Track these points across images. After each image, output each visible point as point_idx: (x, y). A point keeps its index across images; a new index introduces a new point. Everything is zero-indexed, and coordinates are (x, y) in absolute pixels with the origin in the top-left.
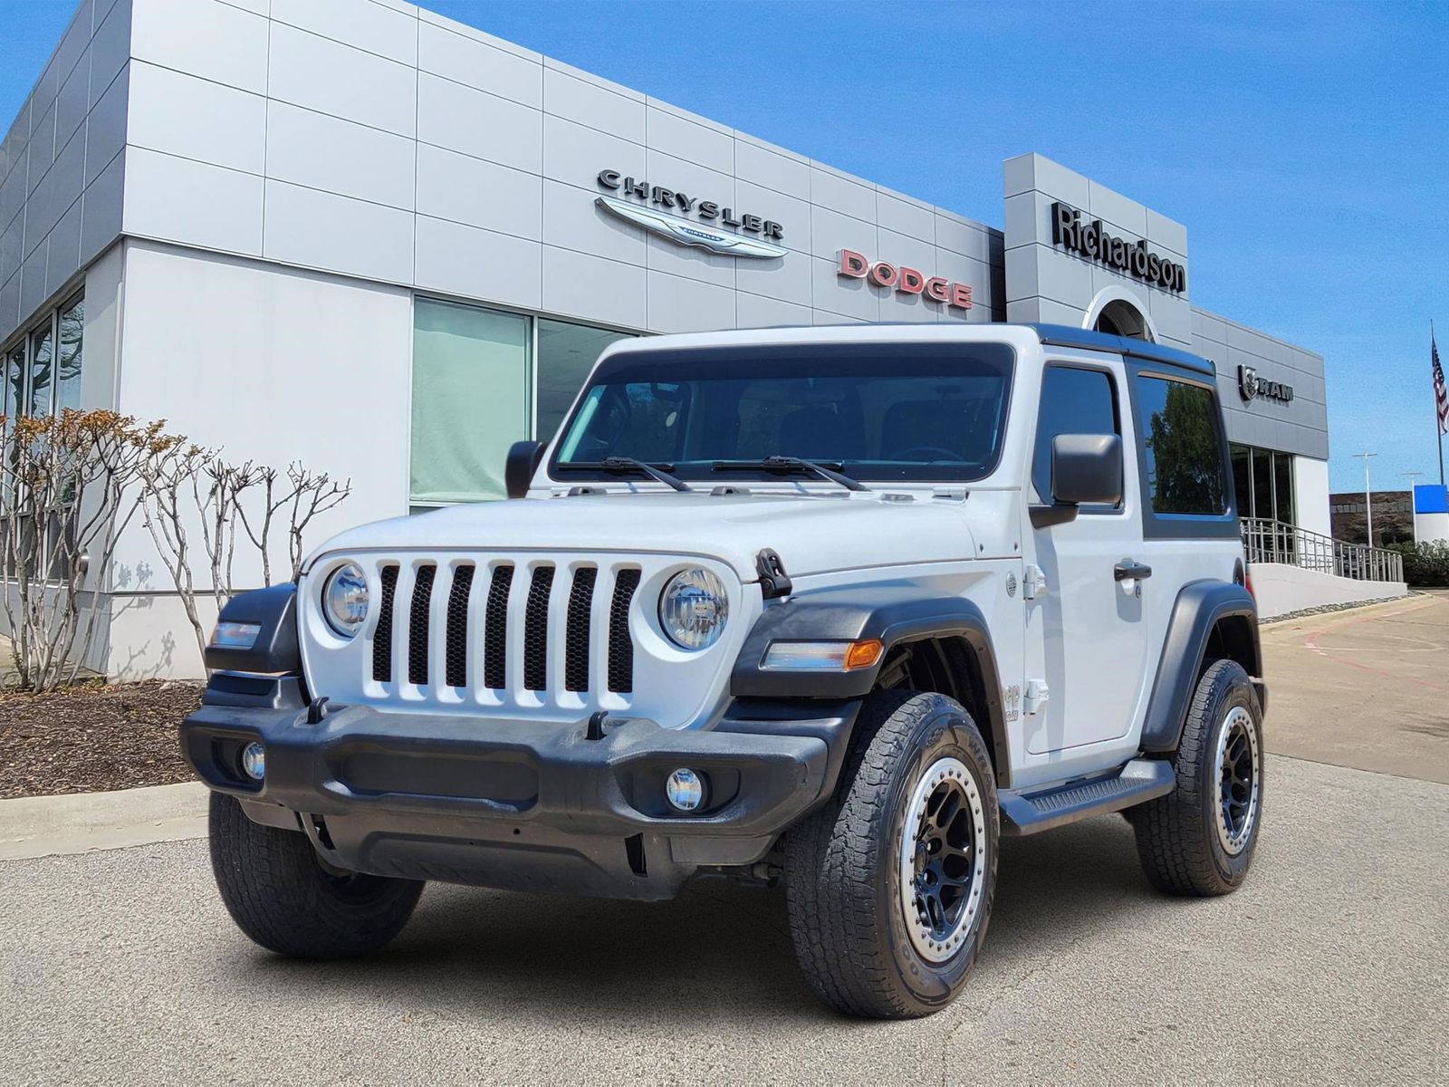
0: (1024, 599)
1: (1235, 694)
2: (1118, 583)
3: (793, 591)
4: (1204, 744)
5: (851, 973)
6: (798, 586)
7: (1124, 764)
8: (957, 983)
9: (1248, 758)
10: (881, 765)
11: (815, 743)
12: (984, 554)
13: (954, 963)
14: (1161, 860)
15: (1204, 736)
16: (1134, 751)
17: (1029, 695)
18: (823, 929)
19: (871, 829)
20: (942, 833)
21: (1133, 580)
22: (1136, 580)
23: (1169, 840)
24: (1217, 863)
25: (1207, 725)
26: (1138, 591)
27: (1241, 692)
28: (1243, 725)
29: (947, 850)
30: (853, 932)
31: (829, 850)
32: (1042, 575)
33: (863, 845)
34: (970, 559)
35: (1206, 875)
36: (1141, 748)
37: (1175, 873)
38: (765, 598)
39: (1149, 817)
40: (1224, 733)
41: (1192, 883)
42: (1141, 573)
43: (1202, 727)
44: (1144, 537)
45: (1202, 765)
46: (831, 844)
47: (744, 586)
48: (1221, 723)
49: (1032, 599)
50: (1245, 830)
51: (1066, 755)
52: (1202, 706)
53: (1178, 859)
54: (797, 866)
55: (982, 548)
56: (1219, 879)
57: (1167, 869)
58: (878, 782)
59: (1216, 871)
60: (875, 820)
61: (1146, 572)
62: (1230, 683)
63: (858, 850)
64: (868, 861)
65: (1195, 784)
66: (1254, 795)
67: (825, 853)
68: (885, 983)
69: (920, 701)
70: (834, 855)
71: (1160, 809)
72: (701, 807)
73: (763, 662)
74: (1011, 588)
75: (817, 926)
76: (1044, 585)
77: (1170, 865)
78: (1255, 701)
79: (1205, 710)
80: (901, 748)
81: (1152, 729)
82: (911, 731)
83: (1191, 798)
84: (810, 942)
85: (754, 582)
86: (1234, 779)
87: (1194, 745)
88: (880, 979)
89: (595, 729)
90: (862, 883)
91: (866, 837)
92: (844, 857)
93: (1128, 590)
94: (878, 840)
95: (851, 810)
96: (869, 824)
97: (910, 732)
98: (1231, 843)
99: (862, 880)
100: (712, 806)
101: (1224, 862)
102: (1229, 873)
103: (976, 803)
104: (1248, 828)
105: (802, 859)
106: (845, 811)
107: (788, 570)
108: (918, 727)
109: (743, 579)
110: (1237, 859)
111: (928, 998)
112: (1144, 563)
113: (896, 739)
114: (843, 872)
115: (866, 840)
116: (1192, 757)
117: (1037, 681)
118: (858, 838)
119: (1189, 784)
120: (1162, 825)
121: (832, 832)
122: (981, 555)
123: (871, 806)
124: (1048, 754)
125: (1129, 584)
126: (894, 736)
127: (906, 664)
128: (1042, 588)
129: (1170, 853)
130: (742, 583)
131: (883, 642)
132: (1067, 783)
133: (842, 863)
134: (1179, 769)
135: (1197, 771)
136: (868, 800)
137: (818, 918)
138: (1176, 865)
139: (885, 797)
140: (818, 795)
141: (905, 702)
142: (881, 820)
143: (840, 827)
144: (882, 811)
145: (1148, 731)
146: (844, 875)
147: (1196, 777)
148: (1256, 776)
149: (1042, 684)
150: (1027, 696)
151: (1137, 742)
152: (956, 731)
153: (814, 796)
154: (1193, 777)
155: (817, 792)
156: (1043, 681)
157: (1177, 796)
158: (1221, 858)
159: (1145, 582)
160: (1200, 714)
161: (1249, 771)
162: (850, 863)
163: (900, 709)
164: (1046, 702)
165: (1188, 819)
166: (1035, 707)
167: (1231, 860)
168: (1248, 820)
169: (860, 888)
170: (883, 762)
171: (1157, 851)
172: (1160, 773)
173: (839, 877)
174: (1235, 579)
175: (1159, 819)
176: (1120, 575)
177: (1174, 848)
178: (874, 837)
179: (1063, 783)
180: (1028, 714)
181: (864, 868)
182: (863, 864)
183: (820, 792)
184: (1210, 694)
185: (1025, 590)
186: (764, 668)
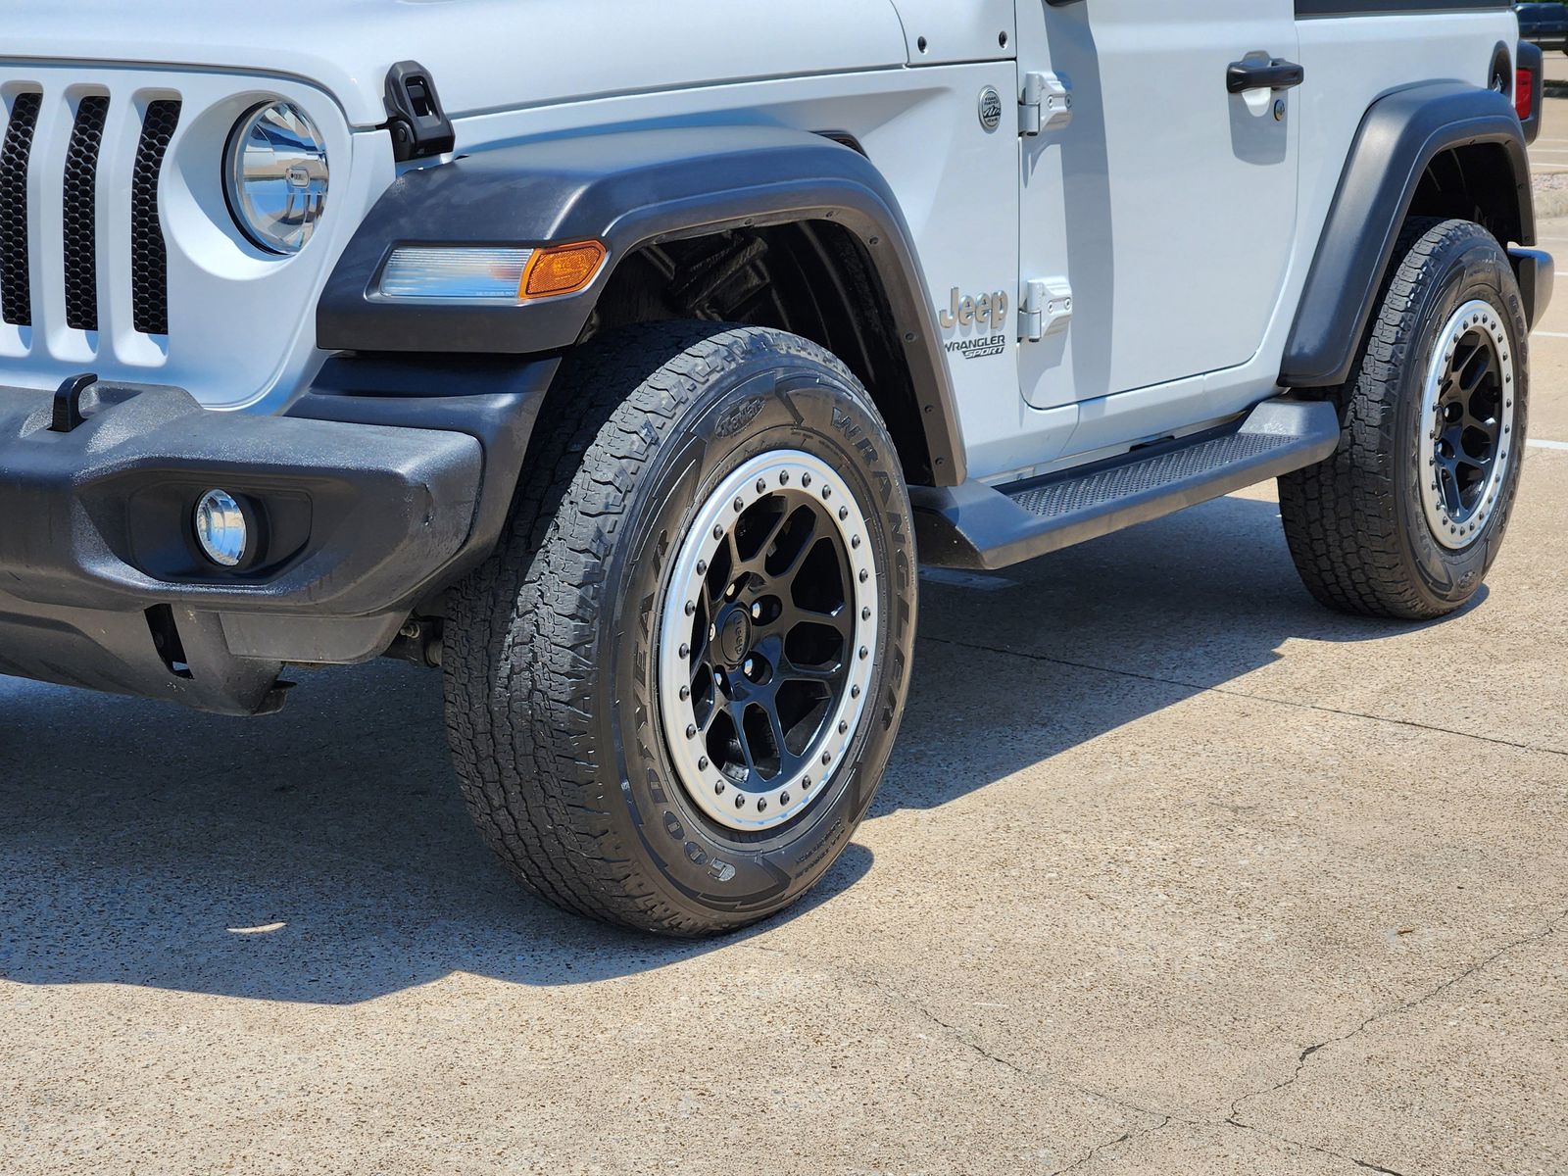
0: (1020, 135)
1: (1467, 280)
2: (1235, 97)
3: (459, 143)
4: (1401, 369)
5: (565, 862)
6: (465, 134)
7: (1250, 409)
8: (807, 863)
9: (1496, 384)
10: (610, 477)
11: (456, 445)
12: (927, 55)
13: (804, 826)
14: (1324, 564)
15: (1402, 356)
16: (1271, 386)
17: (1029, 309)
18: (506, 783)
19: (583, 602)
20: (780, 586)
21: (1269, 89)
22: (1273, 89)
23: (1337, 530)
24: (1421, 569)
25: (1408, 336)
26: (1278, 109)
27: (1480, 276)
28: (1486, 332)
29: (792, 616)
30: (557, 792)
31: (509, 639)
32: (1060, 88)
33: (565, 631)
34: (898, 67)
35: (1400, 588)
36: (1282, 380)
37: (1349, 582)
38: (398, 159)
39: (1303, 491)
40: (1443, 346)
41: (1378, 600)
42: (1281, 76)
43: (1398, 341)
44: (1295, 13)
45: (1395, 405)
46: (514, 627)
47: (355, 134)
48: (1436, 332)
49: (1034, 134)
50: (1483, 506)
51: (1114, 405)
52: (1402, 303)
53: (1354, 562)
54: (458, 665)
55: (922, 44)
56: (1425, 590)
57: (1337, 577)
58: (601, 509)
59: (1419, 581)
60: (592, 584)
61: (1295, 75)
62: (1458, 262)
63: (558, 640)
64: (575, 662)
65: (1382, 437)
66: (1505, 443)
67: (502, 642)
68: (632, 882)
69: (713, 347)
70: (517, 649)
71: (1322, 478)
72: (249, 562)
73: (375, 283)
74: (990, 115)
75: (497, 777)
76: (1063, 108)
77: (1341, 570)
78: (1511, 286)
79: (1406, 310)
80: (655, 442)
81: (1301, 348)
82: (681, 407)
83: (1374, 462)
84: (490, 805)
85: (379, 127)
86: (1468, 420)
87: (1382, 371)
88: (620, 876)
89: (67, 412)
90: (567, 704)
91: (572, 617)
92: (535, 654)
93: (1256, 107)
94: (596, 622)
95: (548, 564)
96: (578, 591)
97: (681, 410)
98: (1453, 531)
99: (564, 698)
100: (269, 561)
101: (1436, 565)
102: (1445, 581)
103: (853, 527)
104: (1490, 501)
105: (465, 651)
106: (538, 566)
107: (448, 103)
108: (700, 399)
109: (353, 122)
110: (1465, 556)
111: (735, 899)
112: (1292, 59)
113: (648, 425)
114: (533, 681)
115: (573, 623)
116: (1378, 391)
117: (1047, 281)
118: (559, 619)
119: (1370, 438)
120: (1327, 505)
121: (514, 605)
122: (917, 57)
123: (583, 558)
124: (1076, 406)
125: (1258, 99)
126: (642, 418)
127: (759, 263)
128: (1059, 114)
129: (1339, 552)
130: (353, 129)
131: (607, 244)
132: (1133, 449)
133: (530, 664)
134: (1355, 412)
135: (1387, 417)
136: (580, 545)
137: (496, 763)
138: (1350, 572)
139: (614, 538)
140: (466, 541)
141: (681, 350)
142: (604, 585)
143: (527, 595)
144: (607, 568)
145: (1294, 351)
146: (534, 689)
147: (1384, 426)
148: (1508, 415)
149: (1058, 285)
150: (1024, 309)
151: (1274, 371)
152: (795, 401)
153: (456, 544)
154: (1379, 427)
155: (462, 537)
156: (1063, 280)
157: (1352, 459)
158: (1429, 555)
159: (1293, 93)
160: (1397, 318)
161: (1497, 405)
162: (544, 664)
163: (668, 365)
164: (1067, 316)
165: (1368, 496)
166: (1040, 326)
167: (1453, 559)
168: (1489, 489)
169: (563, 713)
170: (615, 470)
171: (1320, 548)
172: (1311, 424)
173: (525, 691)
174: (1493, 80)
175: (1321, 494)
176: (1237, 82)
177: (1345, 544)
178: (588, 618)
179: (1125, 449)
180: (1025, 341)
181: (568, 675)
182: (567, 668)
183: (469, 535)
184: (1417, 282)
185: (1022, 119)
186: (376, 295)
